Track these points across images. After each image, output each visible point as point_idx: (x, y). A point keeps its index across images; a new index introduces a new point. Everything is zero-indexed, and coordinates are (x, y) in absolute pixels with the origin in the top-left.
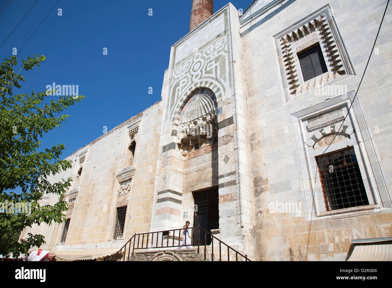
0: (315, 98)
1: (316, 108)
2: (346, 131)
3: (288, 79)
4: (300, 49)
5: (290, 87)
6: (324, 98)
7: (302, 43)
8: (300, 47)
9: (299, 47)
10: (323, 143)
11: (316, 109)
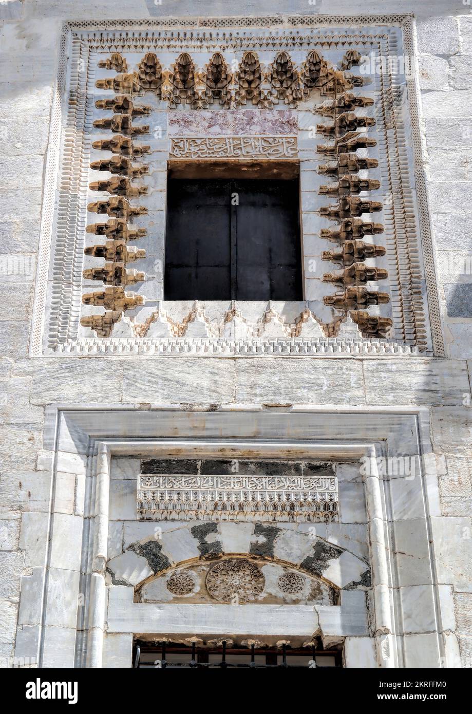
0: (215, 382)
1: (208, 425)
2: (326, 567)
3: (88, 251)
4: (193, 155)
5: (91, 291)
6: (261, 395)
7: (216, 129)
8: (199, 142)
9: (194, 140)
10: (197, 589)
11: (204, 429)
